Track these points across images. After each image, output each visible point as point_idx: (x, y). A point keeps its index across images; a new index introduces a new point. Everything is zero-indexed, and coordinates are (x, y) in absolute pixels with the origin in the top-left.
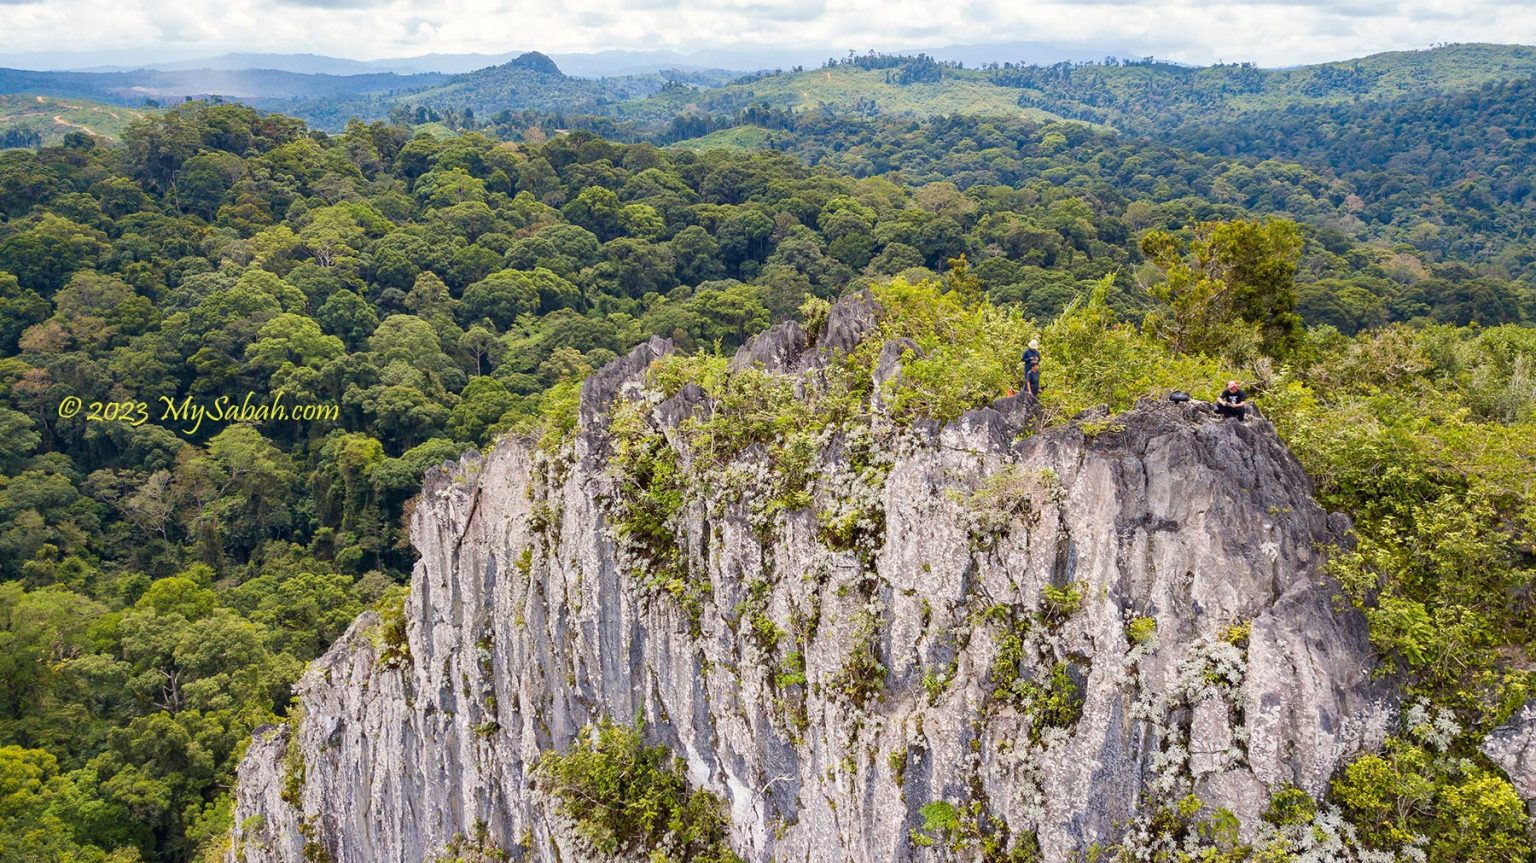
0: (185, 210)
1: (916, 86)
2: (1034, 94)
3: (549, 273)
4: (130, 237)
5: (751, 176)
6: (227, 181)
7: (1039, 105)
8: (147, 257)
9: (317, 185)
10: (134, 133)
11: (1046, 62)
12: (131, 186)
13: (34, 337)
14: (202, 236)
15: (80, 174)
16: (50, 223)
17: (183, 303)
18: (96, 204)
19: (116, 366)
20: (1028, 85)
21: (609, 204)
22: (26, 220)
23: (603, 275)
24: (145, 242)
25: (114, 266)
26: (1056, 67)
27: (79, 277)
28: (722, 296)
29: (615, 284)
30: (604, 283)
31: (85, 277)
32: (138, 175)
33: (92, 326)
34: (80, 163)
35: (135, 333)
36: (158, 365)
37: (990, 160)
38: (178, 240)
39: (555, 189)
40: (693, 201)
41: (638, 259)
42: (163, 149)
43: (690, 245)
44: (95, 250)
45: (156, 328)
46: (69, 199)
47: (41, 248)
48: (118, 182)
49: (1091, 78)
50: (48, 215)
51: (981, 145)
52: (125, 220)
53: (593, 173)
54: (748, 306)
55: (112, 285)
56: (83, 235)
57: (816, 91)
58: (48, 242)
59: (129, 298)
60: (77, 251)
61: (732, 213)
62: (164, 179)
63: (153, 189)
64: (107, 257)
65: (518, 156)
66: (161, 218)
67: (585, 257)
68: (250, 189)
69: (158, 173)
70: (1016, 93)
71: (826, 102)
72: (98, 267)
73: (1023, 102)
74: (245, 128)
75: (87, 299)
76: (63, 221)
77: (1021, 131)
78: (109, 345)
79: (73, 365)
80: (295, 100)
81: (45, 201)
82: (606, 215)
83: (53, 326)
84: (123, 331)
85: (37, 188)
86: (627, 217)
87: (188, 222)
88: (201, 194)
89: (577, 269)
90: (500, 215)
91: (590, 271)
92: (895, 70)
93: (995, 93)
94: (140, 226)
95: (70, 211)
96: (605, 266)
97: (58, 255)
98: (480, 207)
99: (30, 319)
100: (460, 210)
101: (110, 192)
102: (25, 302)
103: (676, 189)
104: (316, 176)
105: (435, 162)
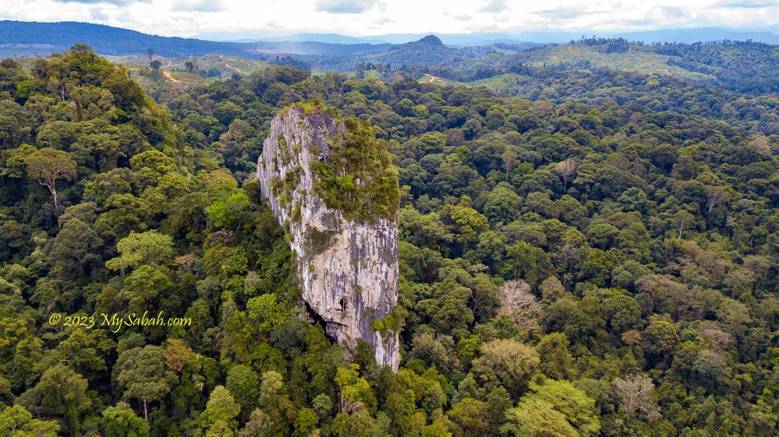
0: (268, 102)
1: (614, 54)
2: (677, 59)
3: (379, 128)
4: (250, 110)
5: (466, 96)
6: (282, 92)
7: (678, 64)
8: (255, 116)
9: (310, 95)
10: (254, 76)
11: (689, 42)
12: (252, 94)
13: (223, 136)
14: (272, 110)
15: (237, 89)
16: (228, 105)
17: (264, 130)
18: (242, 99)
19: (244, 146)
20: (675, 54)
21: (410, 105)
22: (221, 104)
23: (400, 130)
24: (255, 111)
25: (245, 118)
26: (693, 45)
27: (236, 120)
28: (431, 136)
29: (403, 133)
30: (399, 132)
31: (237, 120)
32: (255, 90)
33: (238, 134)
34: (237, 85)
35: (250, 137)
36: (255, 146)
37: (614, 92)
38: (265, 111)
39: (394, 99)
40: (443, 104)
41: (412, 124)
42: (263, 82)
43: (435, 120)
44: (240, 114)
45: (256, 136)
46: (234, 97)
47: (226, 112)
48: (249, 92)
49: (712, 51)
50: (228, 102)
51: (615, 84)
52: (250, 104)
53: (408, 94)
54: (439, 140)
55: (244, 123)
56: (237, 109)
57: (561, 56)
58: (227, 110)
59: (249, 128)
60: (235, 113)
61: (456, 109)
62: (263, 91)
63: (259, 95)
64: (243, 115)
65: (383, 87)
66: (260, 104)
67: (395, 123)
68: (288, 95)
69: (261, 90)
70: (667, 58)
71: (564, 62)
72: (241, 119)
73: (670, 63)
74: (290, 75)
75: (238, 127)
76: (232, 104)
77: (637, 79)
78: (243, 140)
79: (233, 144)
80: (324, 56)
81: (227, 98)
82: (408, 109)
83: (228, 133)
84: (247, 137)
85: (225, 93)
86: (416, 110)
87: (268, 106)
88: (273, 97)
89: (391, 127)
90: (369, 108)
91: (395, 128)
92: (605, 46)
93: (655, 58)
94: (254, 107)
95: (233, 101)
96: (401, 126)
97: (230, 114)
98: (362, 105)
99: (221, 132)
100: (355, 106)
101: (246, 95)
102: (220, 128)
103: (438, 100)
104: (310, 92)
105: (353, 88)
